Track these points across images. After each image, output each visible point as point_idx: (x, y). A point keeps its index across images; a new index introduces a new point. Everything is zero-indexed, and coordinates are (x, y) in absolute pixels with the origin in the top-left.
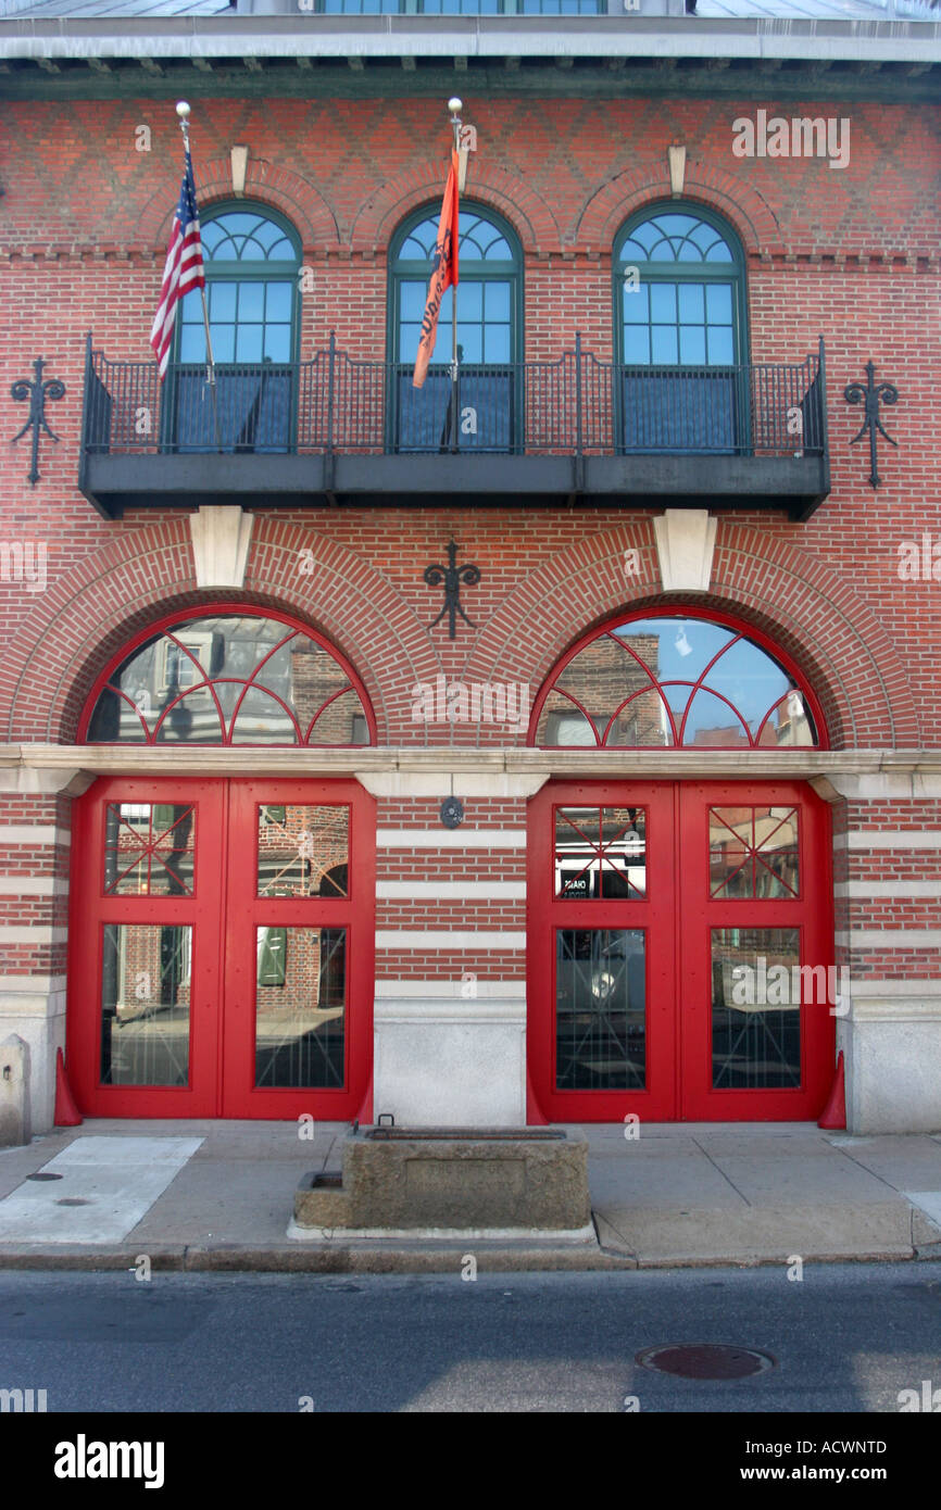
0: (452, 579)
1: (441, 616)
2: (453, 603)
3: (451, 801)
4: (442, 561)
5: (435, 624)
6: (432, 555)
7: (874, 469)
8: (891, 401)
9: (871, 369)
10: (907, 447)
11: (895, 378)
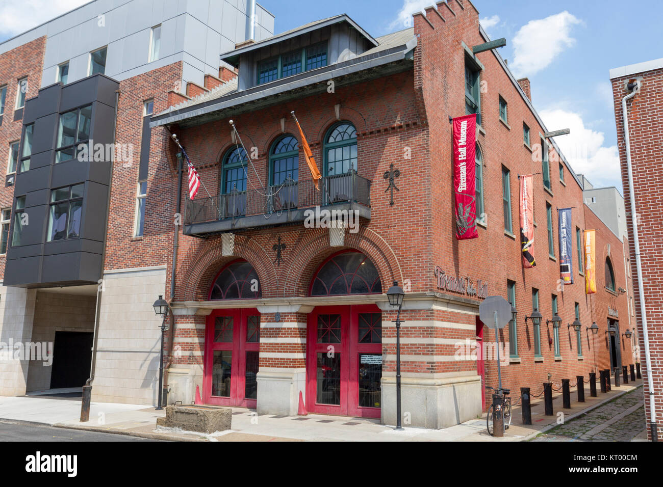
0: (279, 248)
1: (277, 259)
2: (279, 255)
3: (278, 314)
4: (277, 243)
5: (275, 262)
6: (274, 242)
7: (392, 199)
8: (398, 175)
9: (391, 166)
10: (402, 190)
11: (400, 167)
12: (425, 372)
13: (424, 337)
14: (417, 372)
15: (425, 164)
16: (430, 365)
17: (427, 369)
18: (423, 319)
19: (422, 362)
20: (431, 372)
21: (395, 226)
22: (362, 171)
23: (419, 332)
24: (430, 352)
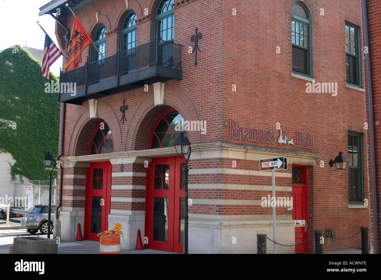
0: (124, 109)
1: (122, 119)
2: (123, 115)
3: (122, 165)
4: (123, 105)
5: (121, 121)
6: (121, 104)
7: (196, 60)
8: (200, 38)
9: (197, 30)
10: (203, 51)
11: (202, 31)
12: (215, 214)
13: (215, 183)
14: (209, 214)
15: (219, 26)
16: (218, 207)
17: (217, 211)
18: (215, 167)
19: (213, 205)
20: (219, 214)
21: (197, 84)
22: (177, 37)
23: (212, 179)
24: (218, 197)
